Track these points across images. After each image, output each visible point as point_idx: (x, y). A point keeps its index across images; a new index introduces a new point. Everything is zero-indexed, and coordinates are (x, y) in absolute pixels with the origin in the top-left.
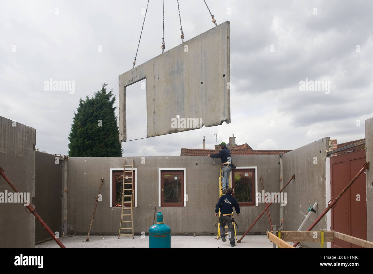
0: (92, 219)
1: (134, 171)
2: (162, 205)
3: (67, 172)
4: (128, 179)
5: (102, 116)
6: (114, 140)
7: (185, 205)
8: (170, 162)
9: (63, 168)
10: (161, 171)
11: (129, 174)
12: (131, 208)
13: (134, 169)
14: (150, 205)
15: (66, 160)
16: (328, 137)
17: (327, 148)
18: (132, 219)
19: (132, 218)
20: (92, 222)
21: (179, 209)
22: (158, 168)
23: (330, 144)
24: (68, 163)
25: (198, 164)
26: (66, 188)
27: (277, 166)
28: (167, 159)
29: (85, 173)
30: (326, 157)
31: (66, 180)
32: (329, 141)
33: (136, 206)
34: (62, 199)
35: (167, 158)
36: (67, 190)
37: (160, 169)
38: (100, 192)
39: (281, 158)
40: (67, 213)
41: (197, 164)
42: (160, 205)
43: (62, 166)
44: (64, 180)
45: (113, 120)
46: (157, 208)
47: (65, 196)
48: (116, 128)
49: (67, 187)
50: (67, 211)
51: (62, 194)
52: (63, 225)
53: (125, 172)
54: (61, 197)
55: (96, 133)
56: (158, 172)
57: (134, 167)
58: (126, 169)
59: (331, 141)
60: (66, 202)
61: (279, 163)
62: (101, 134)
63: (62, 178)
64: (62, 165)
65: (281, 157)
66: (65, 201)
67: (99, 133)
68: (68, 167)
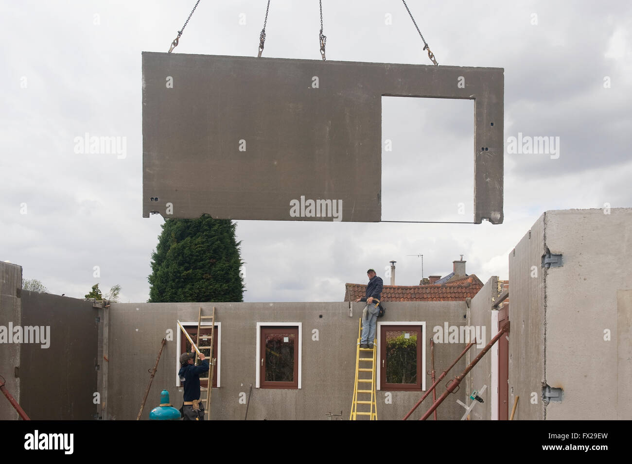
0: (142, 406)
1: (216, 327)
2: (262, 386)
3: (108, 327)
4: (206, 339)
5: (206, 223)
6: (228, 267)
7: (300, 387)
8: (275, 312)
9: (101, 321)
10: (262, 327)
11: (207, 331)
12: (207, 389)
13: (216, 324)
14: (242, 385)
15: (107, 308)
16: (496, 277)
17: (494, 294)
18: (208, 408)
19: (208, 406)
20: (141, 410)
21: (289, 393)
22: (255, 321)
23: (499, 288)
24: (109, 313)
25: (323, 316)
26: (106, 355)
27: (461, 322)
28: (271, 307)
29: (137, 330)
30: (492, 310)
31: (105, 341)
32: (499, 283)
33: (219, 385)
34: (99, 371)
35: (271, 305)
36: (107, 357)
37: (259, 324)
38: (158, 361)
39: (468, 307)
40: (106, 395)
41: (321, 316)
42: (258, 385)
43: (99, 318)
44: (102, 341)
45: (228, 232)
46: (254, 390)
47: (105, 367)
48: (233, 245)
49: (107, 352)
50: (106, 392)
51: (98, 364)
52: (99, 416)
53: (200, 329)
54: (96, 368)
55: (197, 256)
56: (256, 329)
57: (217, 320)
58: (202, 324)
59: (501, 283)
60: (105, 378)
61: (465, 316)
62: (205, 256)
63: (99, 337)
64: (100, 316)
65: (468, 305)
66: (104, 376)
67: (202, 255)
68: (110, 320)
